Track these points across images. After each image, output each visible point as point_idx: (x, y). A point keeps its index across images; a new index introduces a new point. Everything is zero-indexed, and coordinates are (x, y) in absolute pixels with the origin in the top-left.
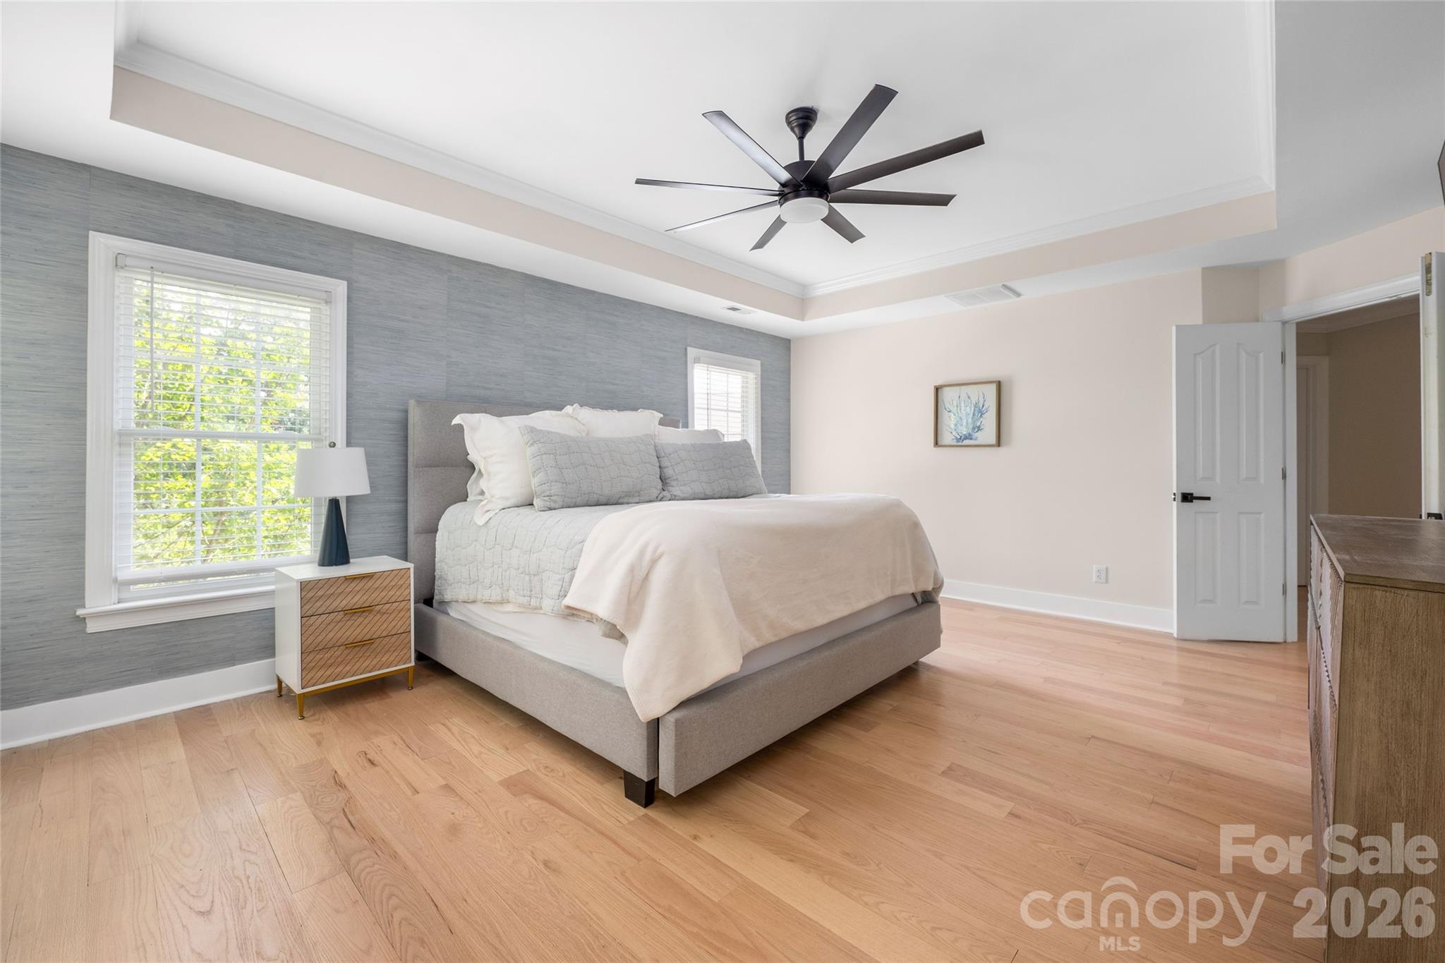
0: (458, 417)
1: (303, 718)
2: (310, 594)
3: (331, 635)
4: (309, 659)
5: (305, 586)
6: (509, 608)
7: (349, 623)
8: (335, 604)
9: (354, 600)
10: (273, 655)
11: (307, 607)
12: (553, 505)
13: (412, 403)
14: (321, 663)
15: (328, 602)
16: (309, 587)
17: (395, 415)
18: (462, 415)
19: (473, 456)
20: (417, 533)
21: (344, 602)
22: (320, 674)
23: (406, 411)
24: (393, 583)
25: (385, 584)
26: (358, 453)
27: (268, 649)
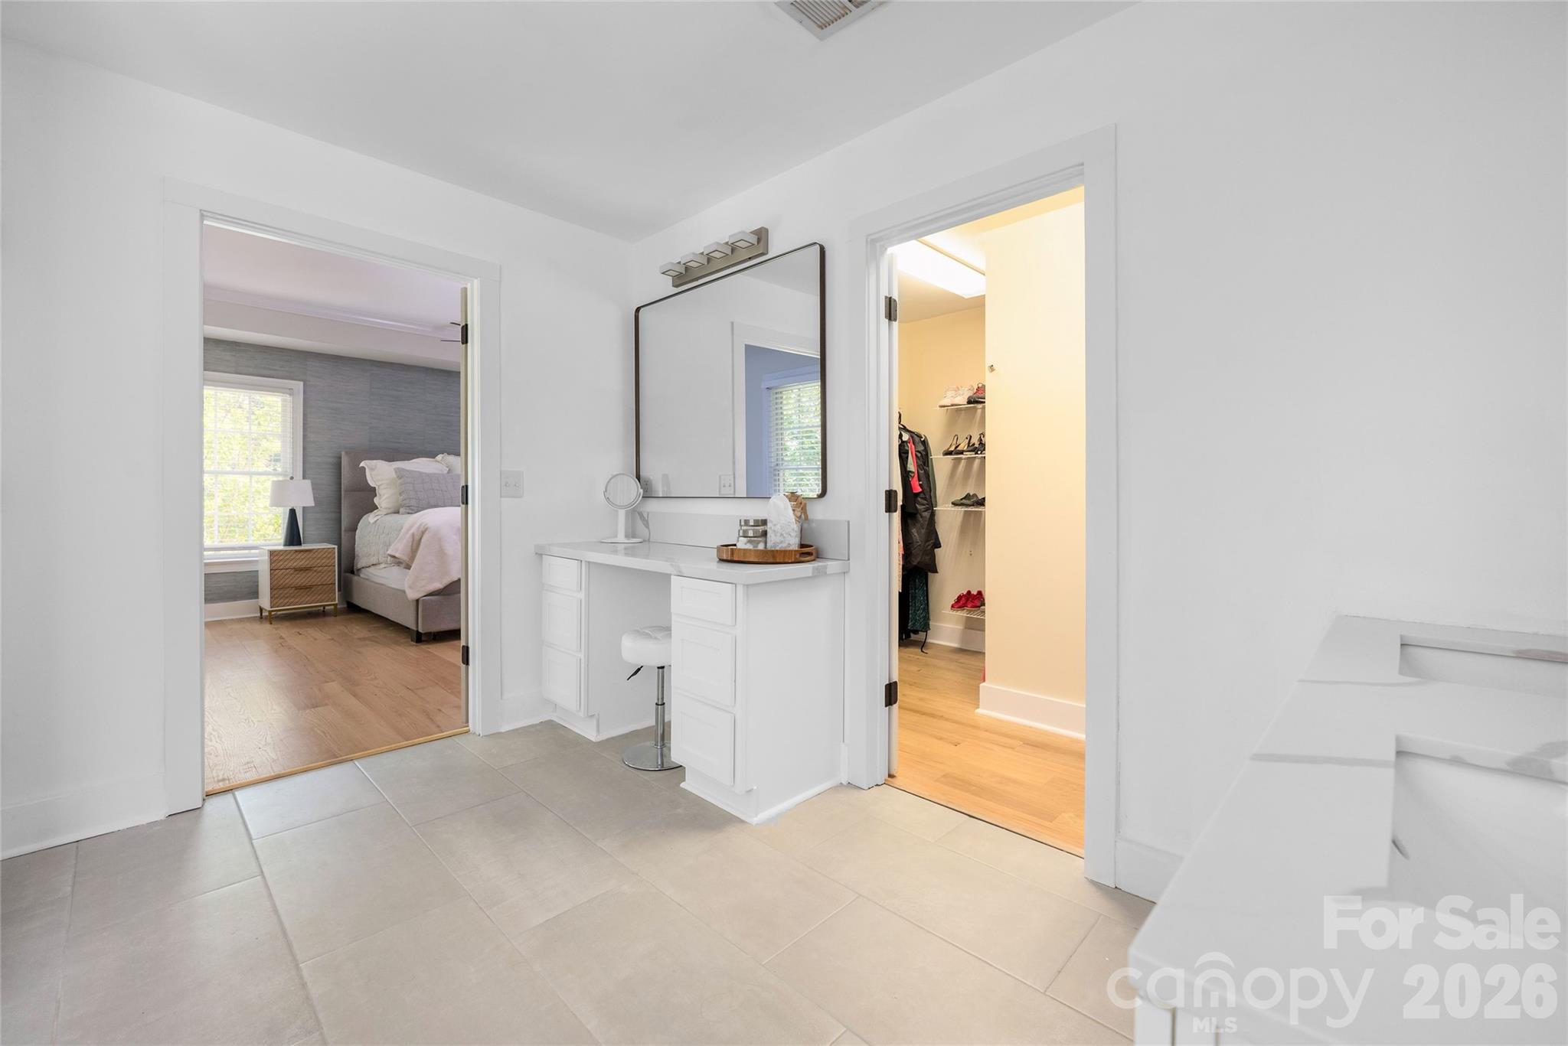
0: (363, 462)
1: (271, 624)
2: (276, 558)
3: (287, 581)
4: (275, 593)
5: (272, 553)
6: (383, 566)
7: (298, 575)
8: (290, 564)
9: (301, 563)
10: (257, 597)
11: (273, 565)
12: (410, 512)
13: (343, 453)
14: (282, 595)
15: (286, 563)
16: (275, 554)
17: (331, 460)
18: (367, 461)
19: (372, 484)
20: (345, 530)
21: (295, 564)
22: (281, 601)
23: (340, 458)
24: (325, 555)
25: (319, 556)
26: (308, 483)
27: (254, 594)
